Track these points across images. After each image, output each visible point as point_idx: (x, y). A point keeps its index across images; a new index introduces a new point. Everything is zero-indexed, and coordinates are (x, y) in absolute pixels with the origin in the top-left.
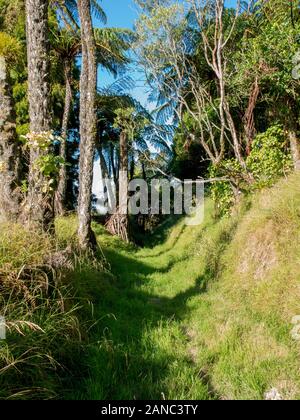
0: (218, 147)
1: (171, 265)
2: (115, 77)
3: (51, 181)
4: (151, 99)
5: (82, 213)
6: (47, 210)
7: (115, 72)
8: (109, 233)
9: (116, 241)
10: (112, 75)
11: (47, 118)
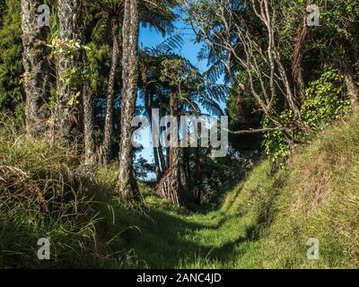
0: (269, 92)
1: (222, 222)
2: (164, 36)
3: (78, 94)
4: (200, 57)
5: (123, 158)
6: (74, 125)
7: (163, 31)
8: (159, 196)
9: (165, 203)
10: (161, 34)
11: (76, 32)
